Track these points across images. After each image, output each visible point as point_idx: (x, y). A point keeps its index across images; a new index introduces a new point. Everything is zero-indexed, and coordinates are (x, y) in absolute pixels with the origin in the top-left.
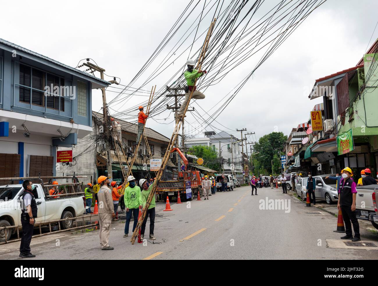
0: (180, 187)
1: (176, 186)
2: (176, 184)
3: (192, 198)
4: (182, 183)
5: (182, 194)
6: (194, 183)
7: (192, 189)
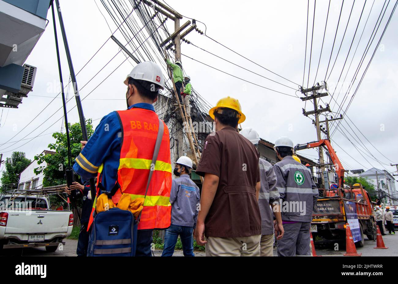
0: (331, 213)
1: (321, 211)
2: (319, 207)
3: (363, 242)
4: (335, 203)
5: (336, 229)
6: (361, 210)
7: (359, 221)
